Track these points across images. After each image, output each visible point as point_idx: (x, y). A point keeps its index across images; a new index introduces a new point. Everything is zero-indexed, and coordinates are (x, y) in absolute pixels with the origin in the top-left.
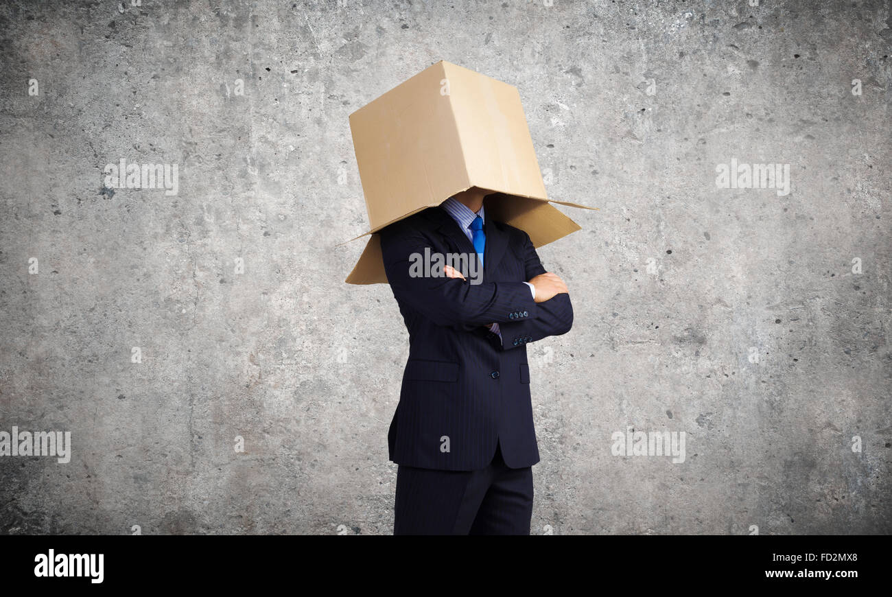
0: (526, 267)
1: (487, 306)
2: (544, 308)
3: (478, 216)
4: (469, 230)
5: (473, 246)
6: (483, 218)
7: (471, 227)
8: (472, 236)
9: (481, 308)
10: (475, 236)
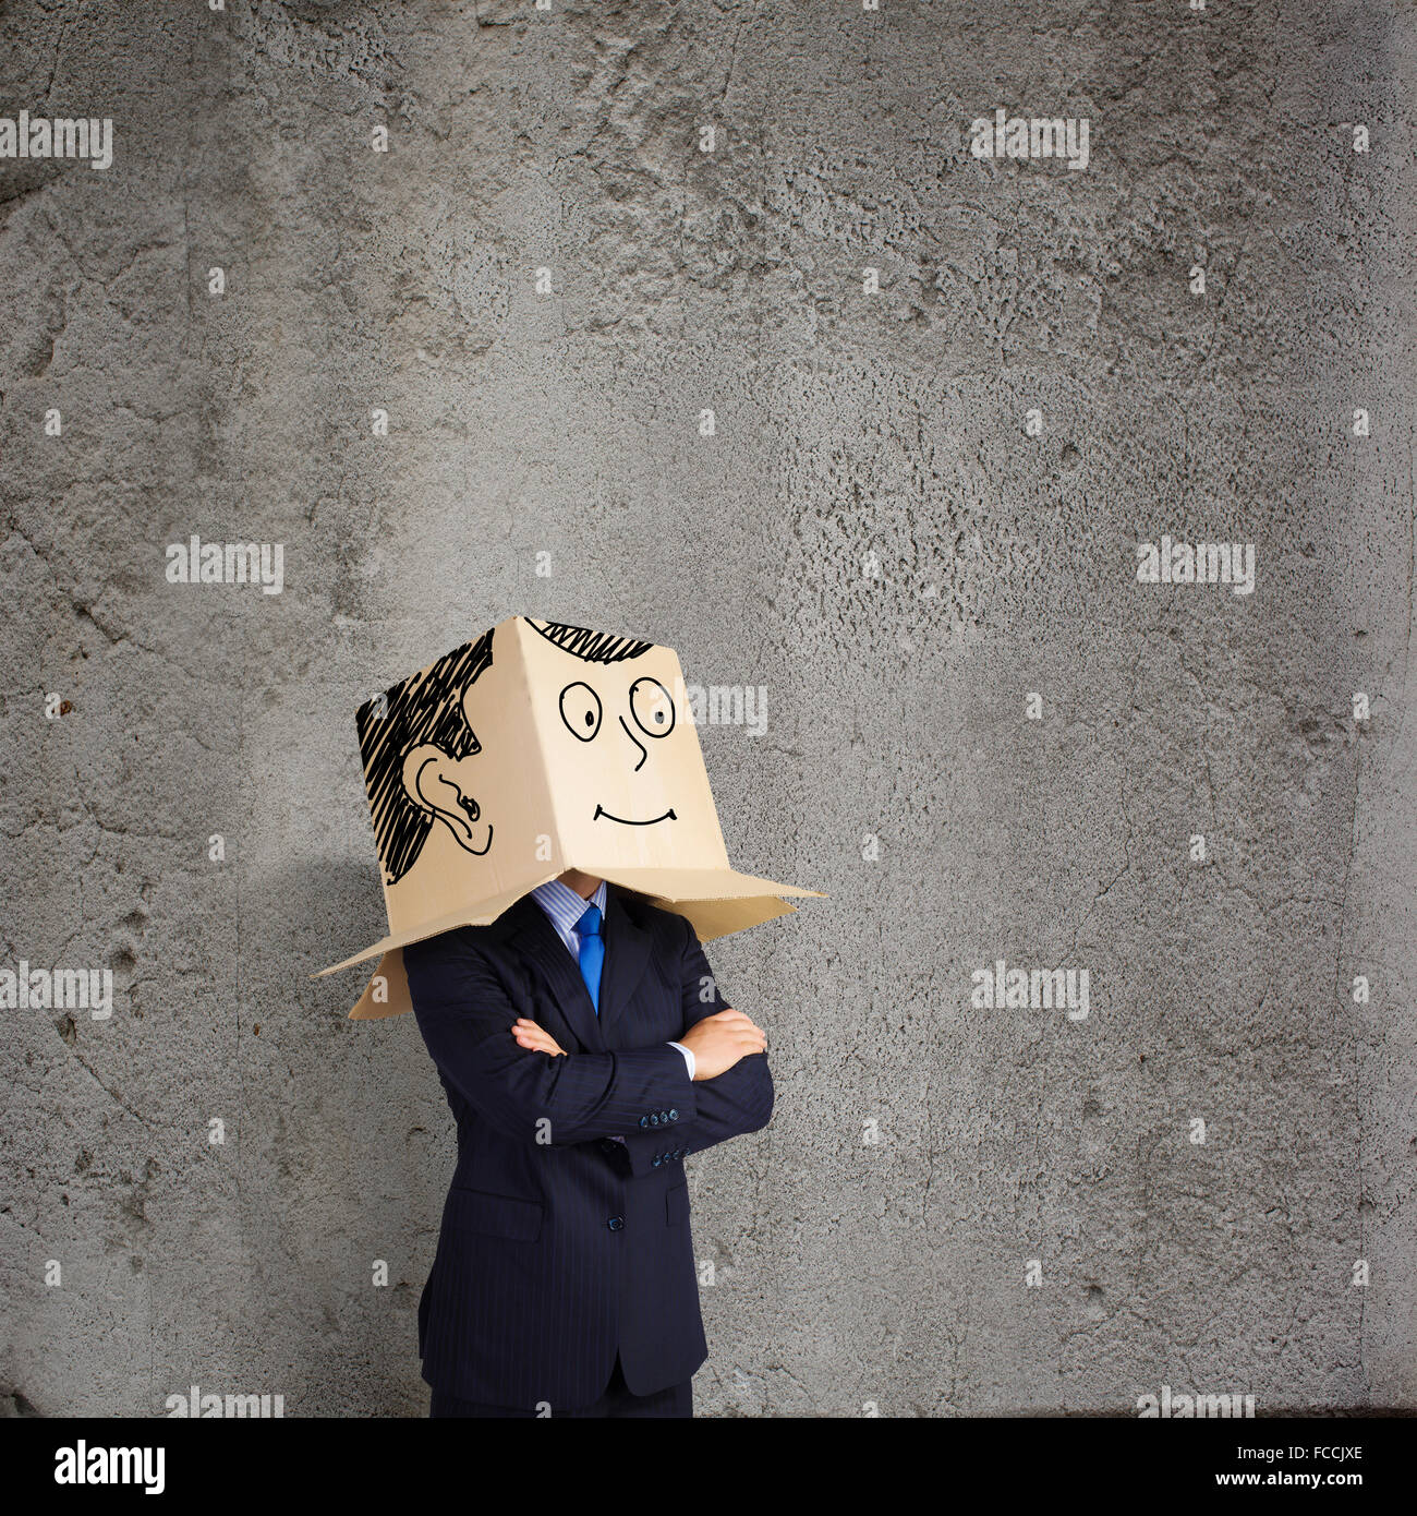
0: (684, 996)
1: (593, 1110)
2: (713, 1091)
3: (593, 906)
4: (574, 935)
5: (579, 968)
6: (602, 908)
7: (577, 928)
8: (577, 947)
9: (583, 1114)
10: (584, 946)
